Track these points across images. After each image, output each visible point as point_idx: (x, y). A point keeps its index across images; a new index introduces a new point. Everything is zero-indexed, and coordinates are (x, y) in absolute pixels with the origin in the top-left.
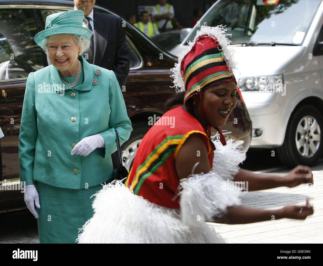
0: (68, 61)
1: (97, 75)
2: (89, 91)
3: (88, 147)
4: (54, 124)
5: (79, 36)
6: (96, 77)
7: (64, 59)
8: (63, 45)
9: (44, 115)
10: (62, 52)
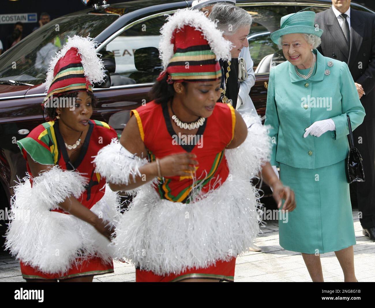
0: (300, 56)
1: (330, 67)
2: (322, 81)
3: (319, 129)
4: (289, 111)
5: (309, 34)
6: (328, 68)
7: (296, 56)
8: (294, 43)
9: (281, 104)
10: (294, 49)
